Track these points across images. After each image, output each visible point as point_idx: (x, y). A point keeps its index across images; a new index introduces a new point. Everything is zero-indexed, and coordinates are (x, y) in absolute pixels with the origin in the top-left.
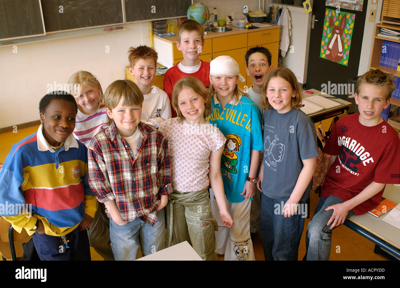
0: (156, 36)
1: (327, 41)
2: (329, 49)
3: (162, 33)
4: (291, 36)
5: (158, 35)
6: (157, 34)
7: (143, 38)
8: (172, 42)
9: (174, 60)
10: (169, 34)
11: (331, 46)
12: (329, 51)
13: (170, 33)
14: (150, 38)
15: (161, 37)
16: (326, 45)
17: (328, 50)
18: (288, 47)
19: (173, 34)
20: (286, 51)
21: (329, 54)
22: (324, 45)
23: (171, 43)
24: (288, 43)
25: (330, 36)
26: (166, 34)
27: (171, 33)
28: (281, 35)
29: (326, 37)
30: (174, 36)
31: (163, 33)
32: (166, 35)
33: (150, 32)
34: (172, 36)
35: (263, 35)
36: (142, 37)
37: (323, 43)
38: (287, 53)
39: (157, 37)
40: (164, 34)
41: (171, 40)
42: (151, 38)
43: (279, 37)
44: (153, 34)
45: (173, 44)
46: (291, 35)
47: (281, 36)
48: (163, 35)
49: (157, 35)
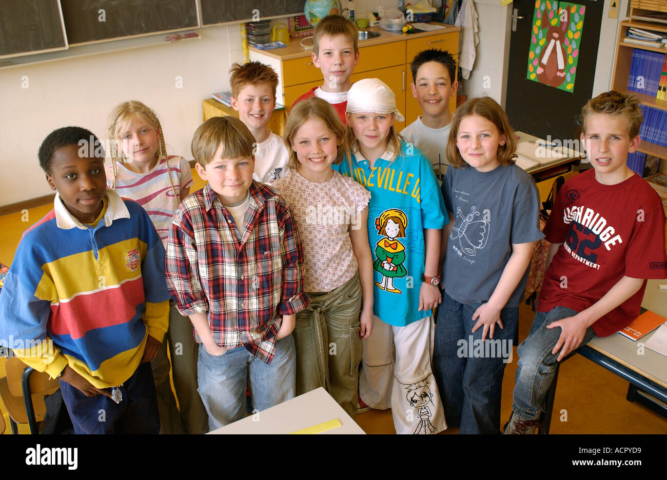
0: (253, 48)
1: (538, 51)
2: (542, 65)
3: (263, 43)
4: (479, 43)
5: (257, 47)
6: (254, 44)
7: (231, 51)
8: (280, 57)
9: (285, 87)
10: (274, 44)
11: (545, 60)
12: (543, 68)
13: (276, 41)
14: (243, 52)
15: (263, 49)
16: (537, 59)
17: (540, 67)
18: (473, 63)
19: (282, 44)
20: (471, 69)
21: (542, 73)
22: (534, 59)
23: (279, 59)
24: (473, 56)
25: (543, 43)
26: (269, 44)
27: (279, 43)
28: (461, 43)
29: (537, 44)
30: (283, 47)
31: (265, 43)
32: (270, 46)
33: (242, 41)
34: (279, 47)
35: (431, 43)
36: (229, 49)
37: (531, 55)
38: (471, 73)
39: (255, 49)
40: (266, 45)
41: (278, 54)
42: (245, 52)
43: (458, 46)
44: (248, 44)
45: (283, 61)
46: (477, 42)
47: (462, 45)
48: (266, 47)
49: (255, 46)
